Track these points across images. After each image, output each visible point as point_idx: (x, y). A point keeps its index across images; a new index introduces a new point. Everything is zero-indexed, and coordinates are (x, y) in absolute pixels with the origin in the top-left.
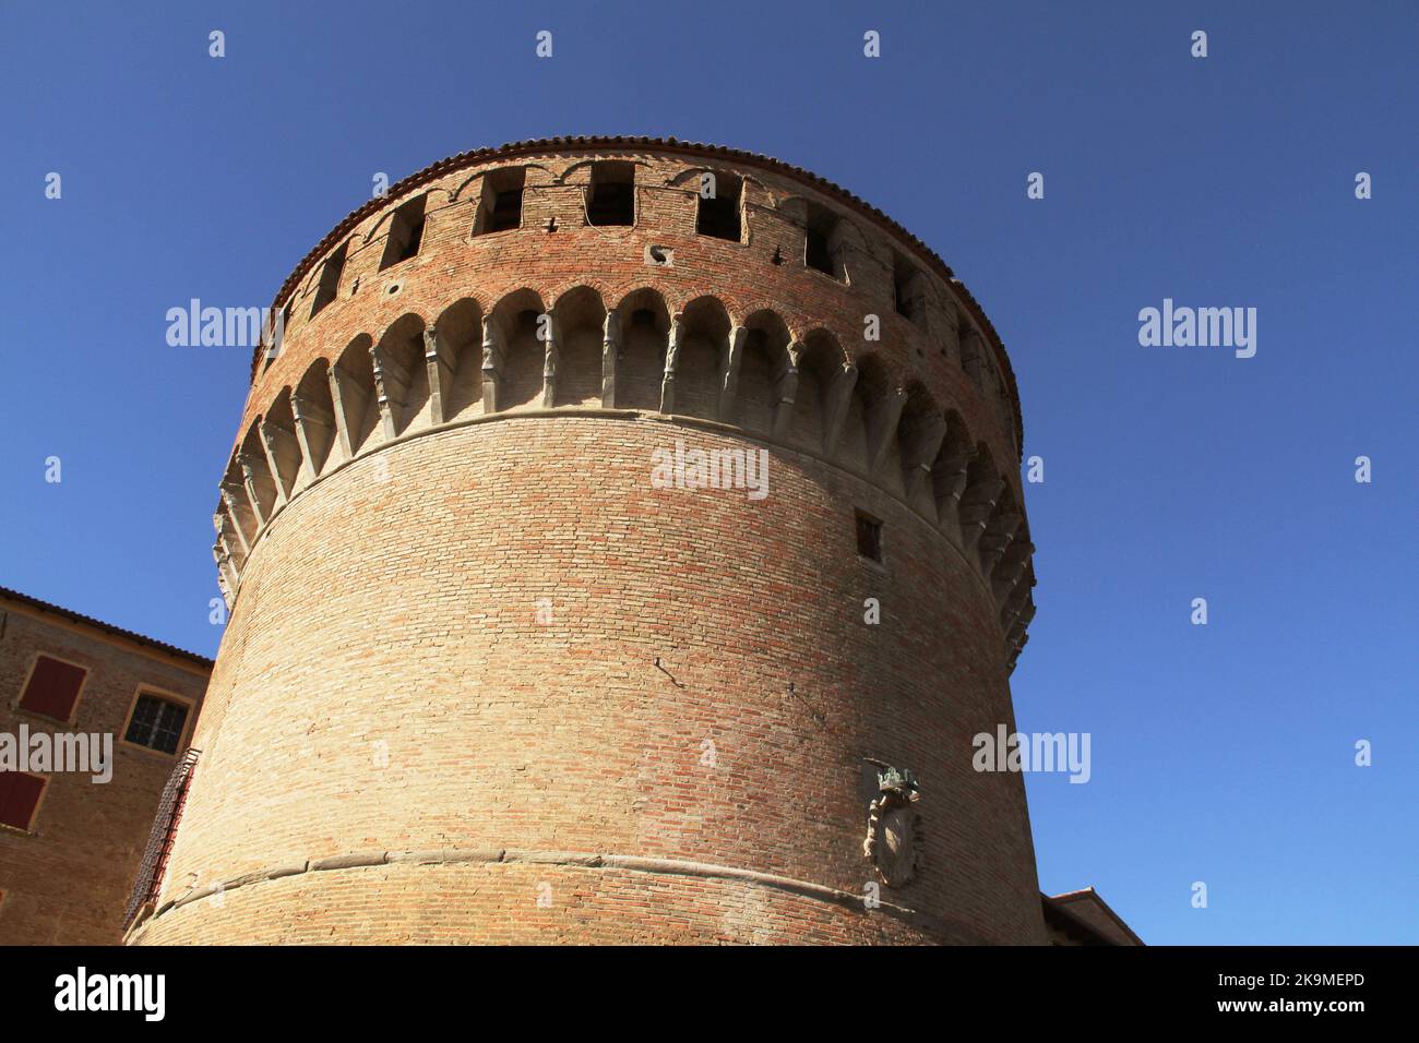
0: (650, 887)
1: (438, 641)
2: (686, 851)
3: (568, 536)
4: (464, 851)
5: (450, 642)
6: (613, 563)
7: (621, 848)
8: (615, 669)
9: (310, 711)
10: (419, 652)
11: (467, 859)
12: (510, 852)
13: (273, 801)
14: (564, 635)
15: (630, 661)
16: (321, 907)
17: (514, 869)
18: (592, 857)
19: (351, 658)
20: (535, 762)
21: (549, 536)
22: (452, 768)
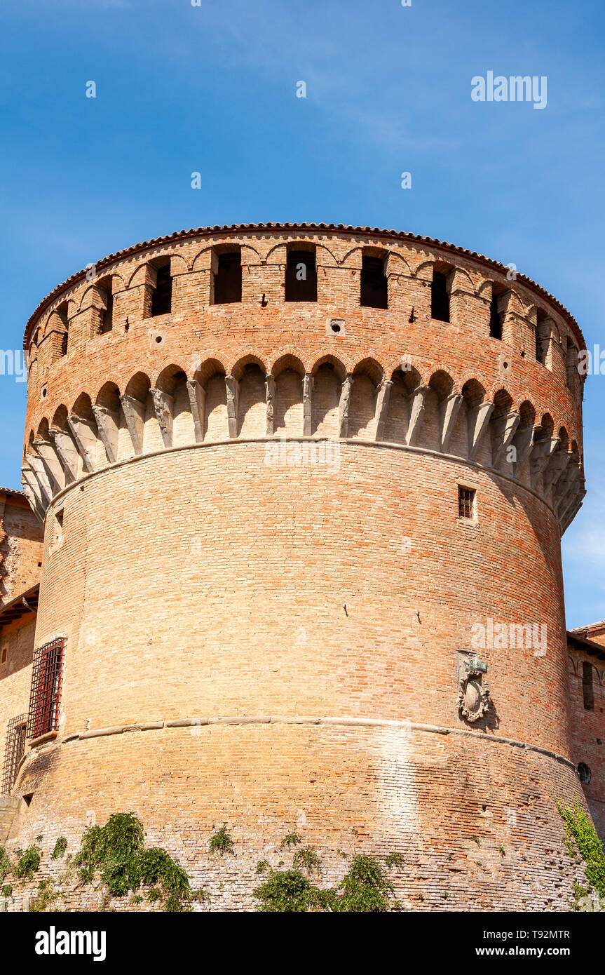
0: (346, 734)
1: (220, 594)
2: (363, 712)
3: (290, 527)
4: (250, 718)
5: (228, 595)
6: (317, 544)
7: (330, 714)
8: (322, 611)
9: (147, 631)
10: (210, 600)
11: (252, 722)
12: (274, 717)
13: (133, 684)
14: (293, 591)
15: (330, 605)
16: (177, 748)
17: (277, 727)
18: (315, 719)
19: (167, 601)
20: (282, 667)
21: (279, 527)
22: (237, 672)
